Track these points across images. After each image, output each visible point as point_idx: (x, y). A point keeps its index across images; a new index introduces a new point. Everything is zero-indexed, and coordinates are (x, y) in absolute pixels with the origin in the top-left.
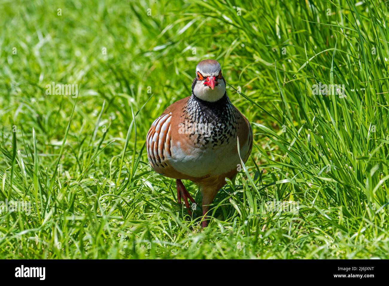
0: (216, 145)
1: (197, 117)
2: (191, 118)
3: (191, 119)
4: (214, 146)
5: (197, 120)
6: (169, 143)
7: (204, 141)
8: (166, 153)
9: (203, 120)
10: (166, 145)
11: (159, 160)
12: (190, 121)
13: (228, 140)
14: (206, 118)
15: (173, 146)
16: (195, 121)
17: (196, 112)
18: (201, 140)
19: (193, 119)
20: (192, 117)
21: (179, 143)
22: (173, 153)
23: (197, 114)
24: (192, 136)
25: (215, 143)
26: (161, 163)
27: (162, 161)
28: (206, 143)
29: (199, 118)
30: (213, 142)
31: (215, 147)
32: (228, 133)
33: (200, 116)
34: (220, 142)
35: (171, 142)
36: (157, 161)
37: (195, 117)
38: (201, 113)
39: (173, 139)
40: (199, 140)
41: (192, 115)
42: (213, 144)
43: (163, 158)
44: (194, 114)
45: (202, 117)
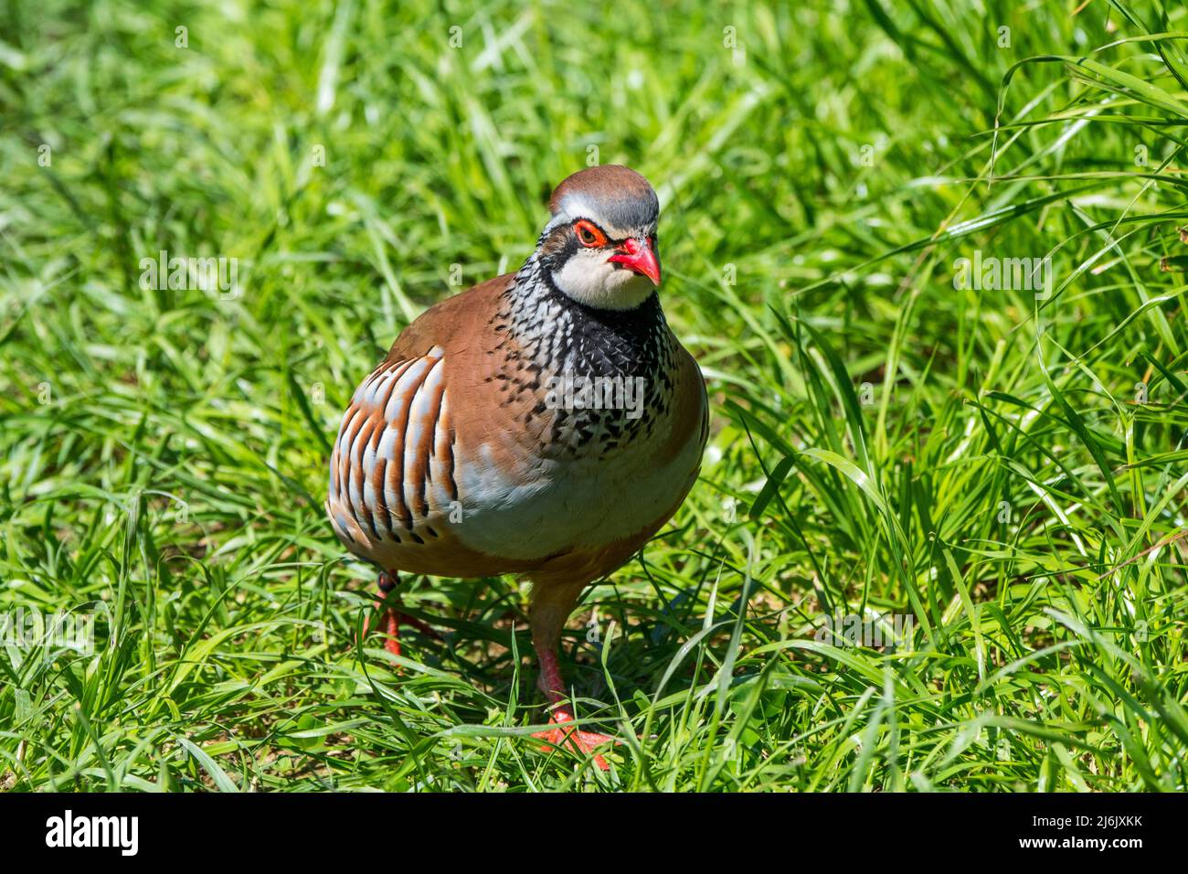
0: (612, 445)
1: (556, 352)
2: (530, 352)
3: (533, 358)
4: (606, 450)
5: (554, 363)
6: (448, 455)
7: (577, 435)
8: (434, 490)
9: (577, 364)
10: (436, 464)
11: (407, 518)
12: (528, 364)
13: (649, 427)
14: (589, 357)
15: (464, 462)
16: (547, 366)
17: (552, 337)
18: (564, 430)
19: (542, 358)
20: (538, 350)
21: (486, 449)
22: (466, 487)
23: (557, 342)
24: (536, 419)
25: (612, 440)
26: (415, 530)
27: (417, 520)
28: (581, 443)
29: (562, 357)
30: (604, 437)
31: (612, 453)
32: (653, 405)
33: (565, 351)
34: (627, 434)
35: (456, 449)
36: (396, 524)
37: (549, 352)
38: (570, 341)
39: (464, 439)
40: (559, 433)
41: (536, 344)
42: (604, 445)
43: (424, 509)
44: (546, 343)
45: (573, 354)
